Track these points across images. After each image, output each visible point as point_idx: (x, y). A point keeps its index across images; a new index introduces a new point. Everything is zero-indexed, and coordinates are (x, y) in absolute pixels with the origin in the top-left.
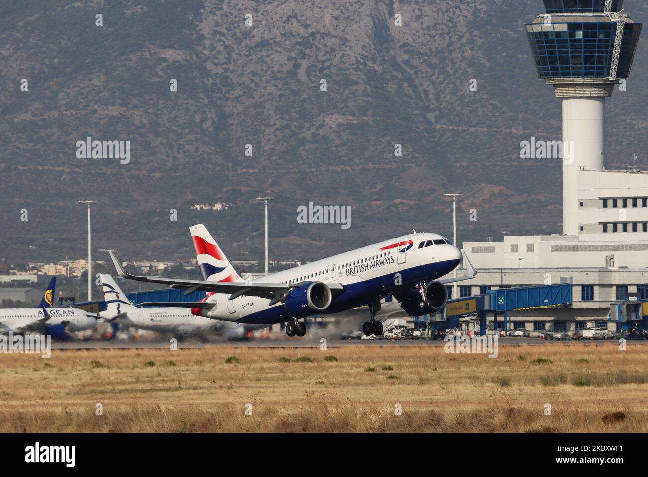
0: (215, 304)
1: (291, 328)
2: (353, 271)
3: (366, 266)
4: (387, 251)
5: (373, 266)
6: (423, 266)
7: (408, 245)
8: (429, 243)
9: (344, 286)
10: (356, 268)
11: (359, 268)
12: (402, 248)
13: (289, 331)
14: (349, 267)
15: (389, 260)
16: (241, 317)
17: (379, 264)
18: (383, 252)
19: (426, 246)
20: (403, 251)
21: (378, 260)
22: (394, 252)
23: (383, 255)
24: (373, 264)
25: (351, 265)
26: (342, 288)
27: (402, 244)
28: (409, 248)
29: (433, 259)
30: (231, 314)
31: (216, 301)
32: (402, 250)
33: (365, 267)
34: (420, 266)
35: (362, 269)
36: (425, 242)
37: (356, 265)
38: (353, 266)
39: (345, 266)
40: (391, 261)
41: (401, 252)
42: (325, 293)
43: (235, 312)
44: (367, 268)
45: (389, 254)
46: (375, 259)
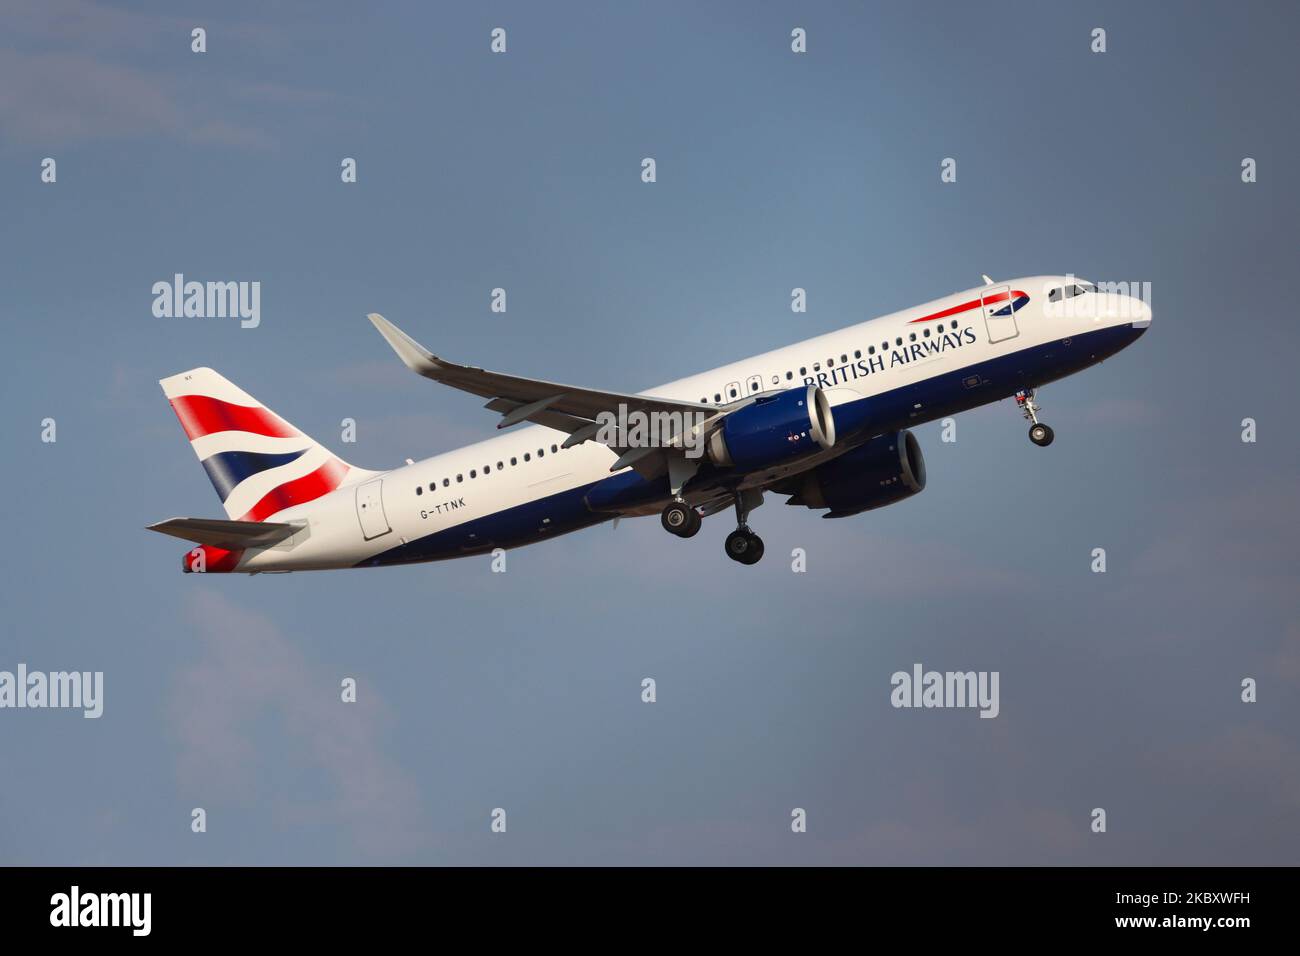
0: (300, 527)
1: (680, 516)
2: (830, 379)
3: (875, 360)
4: (946, 322)
5: (900, 359)
6: (1067, 339)
7: (1010, 301)
10: (839, 374)
11: (849, 371)
12: (997, 307)
13: (676, 521)
14: (812, 374)
15: (959, 338)
17: (923, 350)
18: (932, 325)
20: (1004, 313)
21: (918, 342)
22: (974, 318)
23: (934, 331)
24: (901, 353)
25: (818, 369)
27: (990, 300)
28: (1018, 305)
30: (366, 539)
31: (306, 520)
32: (1002, 311)
33: (872, 365)
34: (1060, 341)
35: (859, 371)
37: (838, 364)
38: (826, 370)
39: (797, 374)
40: (964, 338)
41: (998, 314)
43: (390, 530)
44: (877, 368)
45: (954, 325)
46: (907, 343)
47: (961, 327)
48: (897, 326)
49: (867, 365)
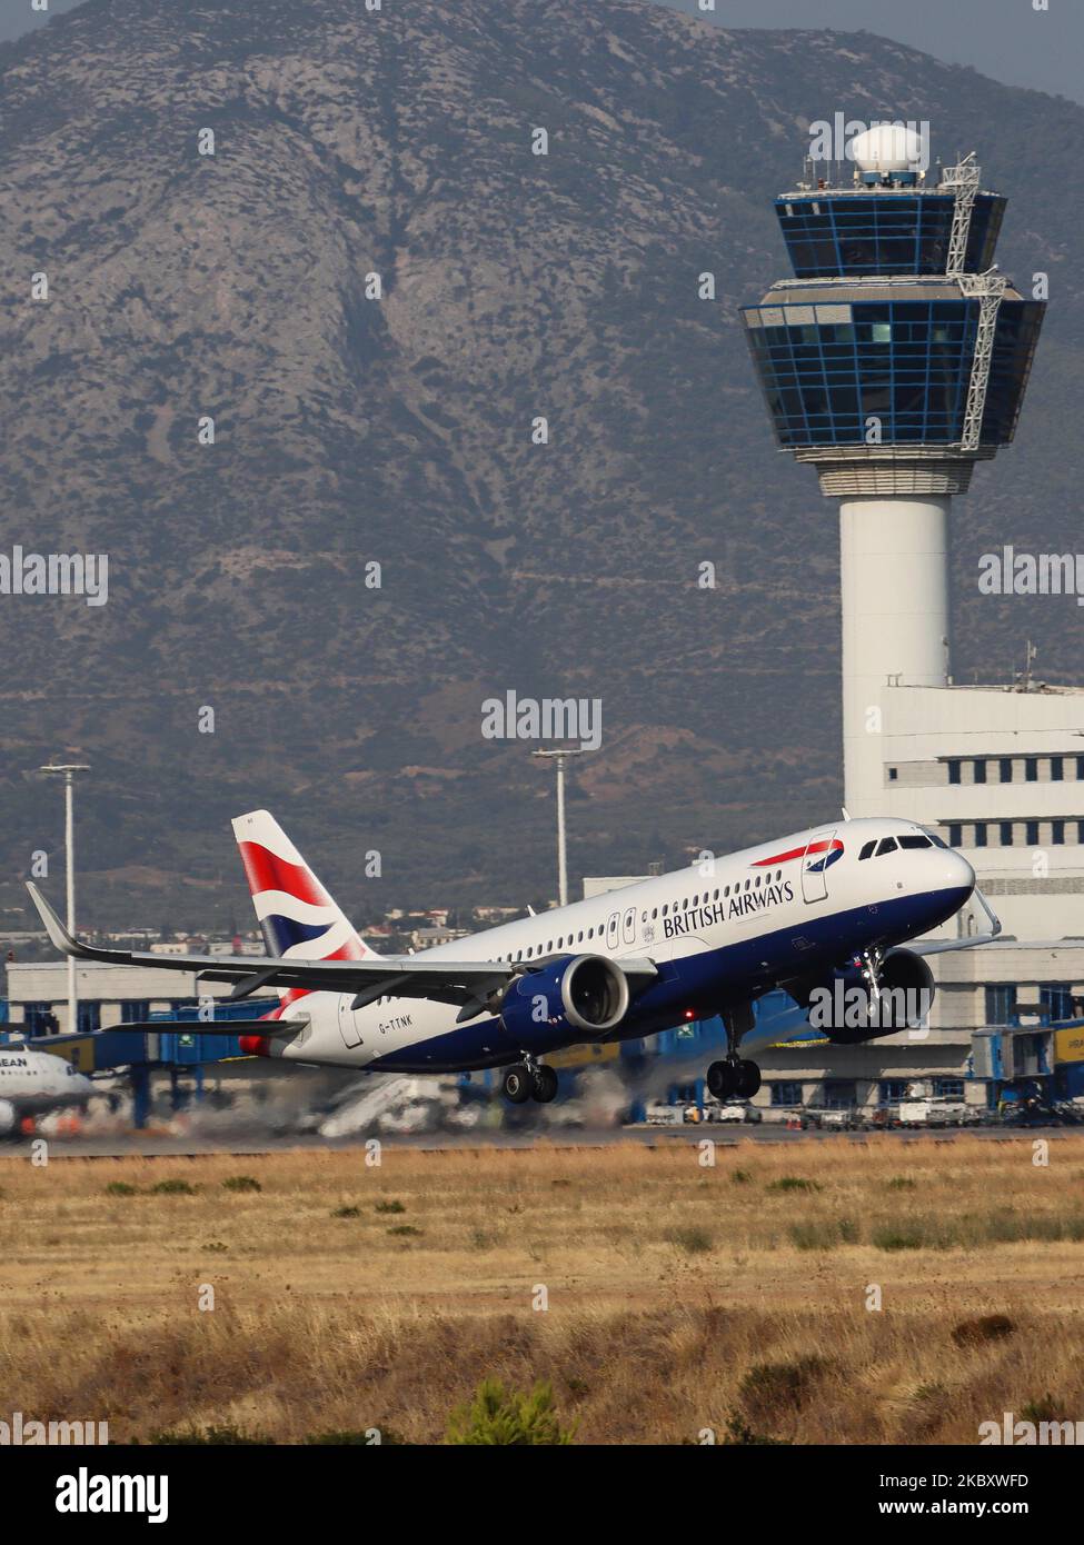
0: (304, 1025)
1: (517, 1082)
2: (683, 924)
3: (718, 910)
4: (773, 869)
5: (736, 909)
6: (872, 906)
7: (830, 851)
8: (888, 846)
9: (657, 966)
10: (690, 917)
11: (697, 915)
12: (815, 858)
13: (513, 1087)
14: (671, 915)
15: (780, 893)
16: (377, 1055)
17: (753, 902)
18: (763, 872)
19: (879, 853)
20: (817, 868)
21: (750, 892)
22: (794, 870)
23: (763, 881)
24: (737, 904)
25: (676, 909)
26: (655, 971)
27: (814, 849)
28: (833, 858)
29: (900, 886)
30: (350, 1048)
31: (307, 1014)
32: (816, 865)
33: (715, 913)
34: (865, 908)
35: (705, 918)
36: (875, 842)
37: (691, 907)
38: (681, 912)
39: (660, 912)
40: (785, 894)
41: (812, 869)
42: (610, 983)
43: (362, 1042)
44: (719, 916)
45: (779, 874)
46: (743, 892)
47: (783, 880)
48: (738, 869)
49: (710, 912)
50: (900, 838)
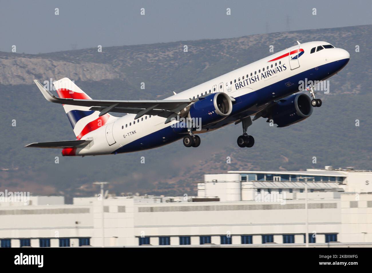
0: (91, 141)
1: (189, 140)
3: (256, 77)
4: (277, 61)
5: (264, 76)
6: (316, 68)
7: (299, 52)
8: (320, 48)
10: (246, 82)
11: (248, 81)
12: (294, 55)
13: (187, 142)
14: (237, 82)
15: (281, 68)
16: (121, 146)
17: (270, 73)
18: (273, 63)
19: (318, 51)
20: (295, 58)
21: (269, 70)
22: (285, 61)
23: (274, 65)
24: (264, 74)
25: (239, 80)
26: (234, 100)
27: (292, 53)
28: (300, 55)
29: (326, 60)
30: (110, 145)
31: (92, 138)
32: (295, 57)
33: (255, 79)
34: (314, 68)
35: (252, 81)
36: (315, 47)
37: (245, 78)
38: (242, 80)
39: (233, 82)
40: (283, 68)
41: (293, 59)
43: (116, 142)
44: (257, 79)
45: (280, 63)
46: (266, 70)
47: (282, 64)
48: (263, 63)
49: (254, 78)
50: (323, 46)
